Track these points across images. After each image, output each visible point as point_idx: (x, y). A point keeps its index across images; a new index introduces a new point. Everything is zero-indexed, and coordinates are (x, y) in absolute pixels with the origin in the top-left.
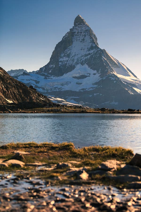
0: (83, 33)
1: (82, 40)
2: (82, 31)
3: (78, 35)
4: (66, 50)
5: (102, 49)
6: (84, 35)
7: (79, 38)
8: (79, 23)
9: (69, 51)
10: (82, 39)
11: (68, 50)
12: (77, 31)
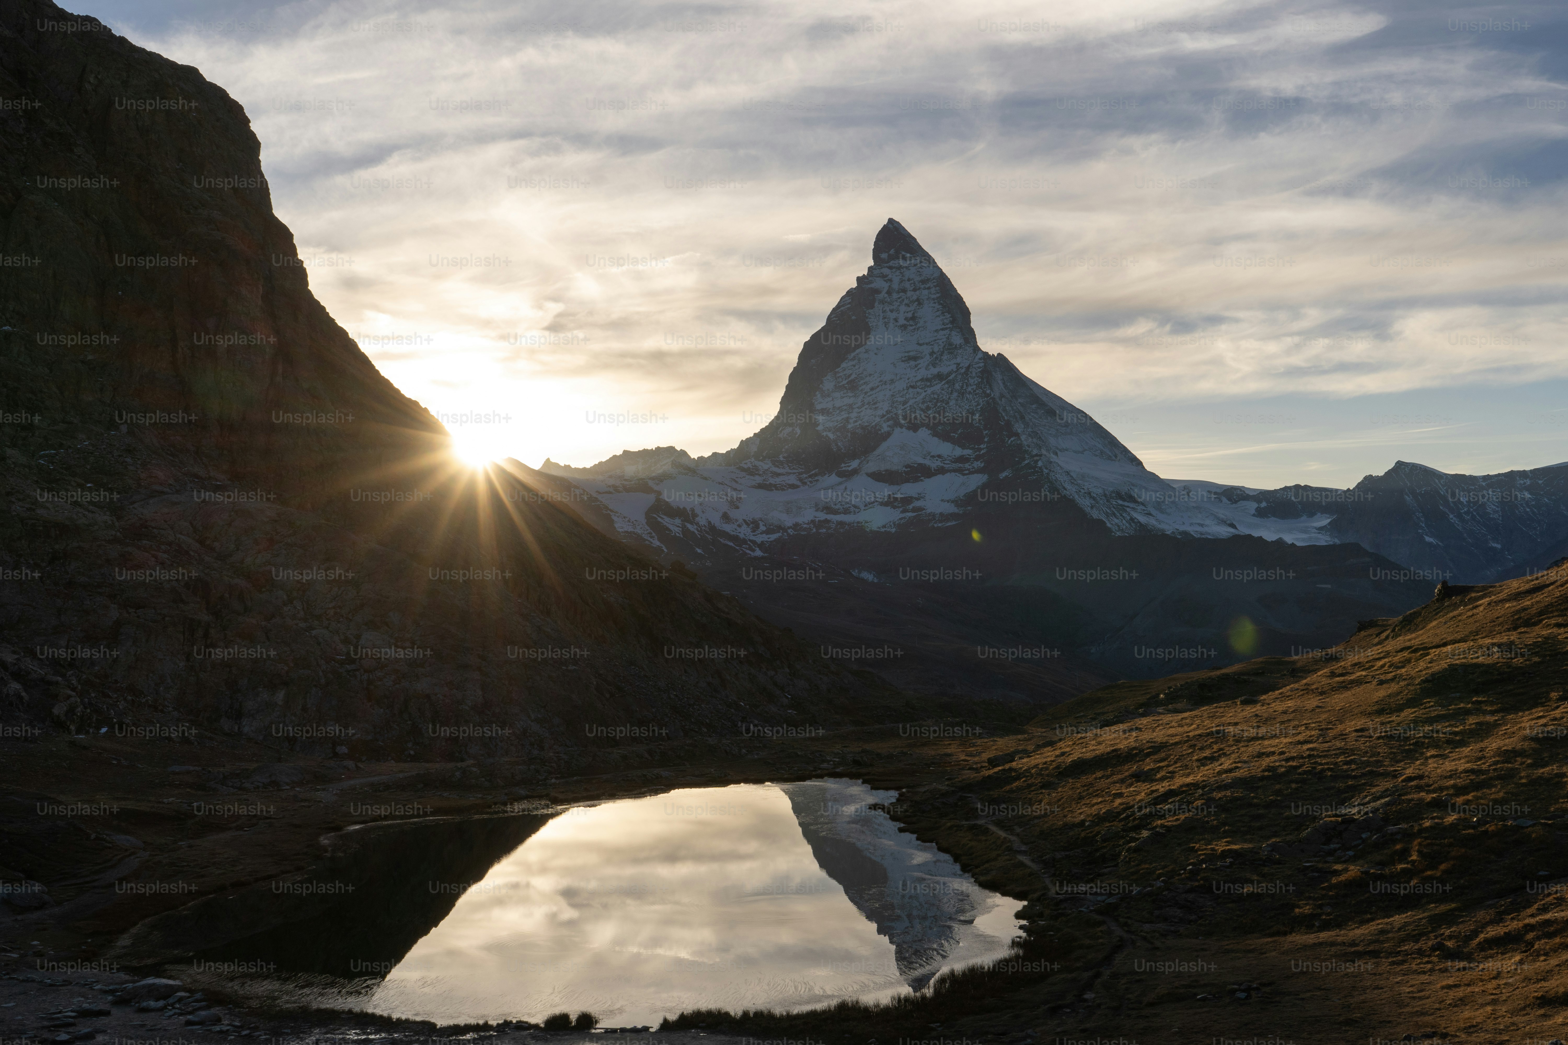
0: (909, 294)
1: (906, 319)
2: (907, 285)
3: (890, 303)
4: (844, 365)
5: (991, 353)
6: (915, 297)
7: (893, 315)
8: (892, 251)
9: (854, 366)
10: (910, 315)
11: (852, 363)
12: (885, 286)
